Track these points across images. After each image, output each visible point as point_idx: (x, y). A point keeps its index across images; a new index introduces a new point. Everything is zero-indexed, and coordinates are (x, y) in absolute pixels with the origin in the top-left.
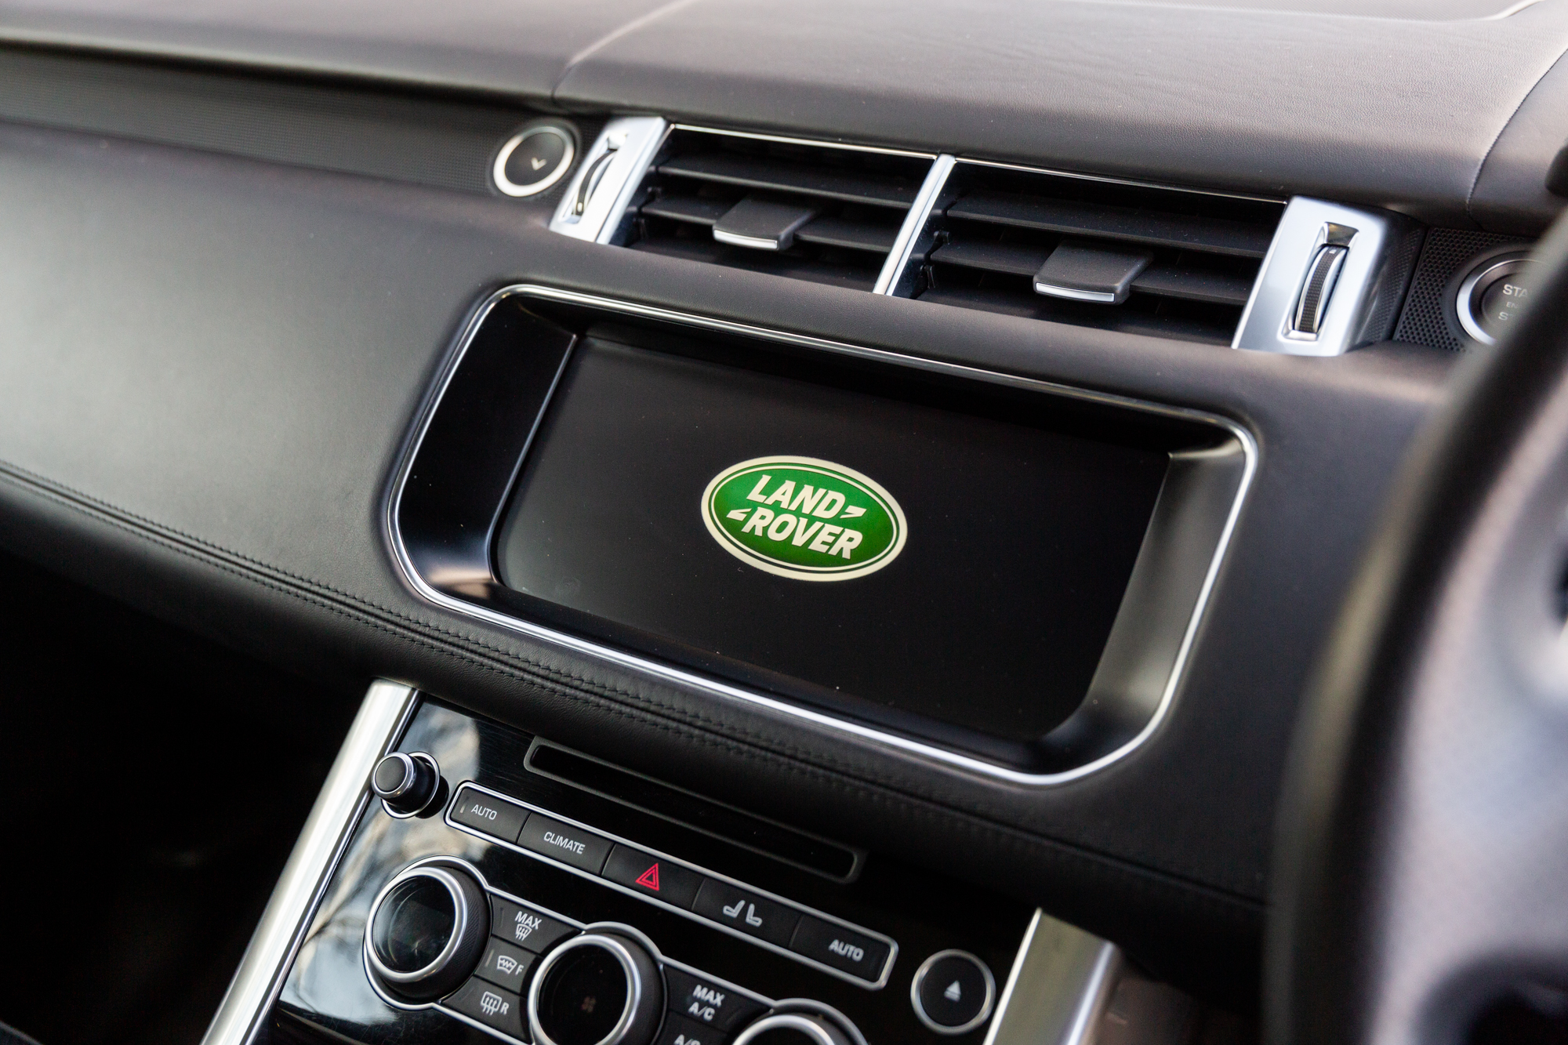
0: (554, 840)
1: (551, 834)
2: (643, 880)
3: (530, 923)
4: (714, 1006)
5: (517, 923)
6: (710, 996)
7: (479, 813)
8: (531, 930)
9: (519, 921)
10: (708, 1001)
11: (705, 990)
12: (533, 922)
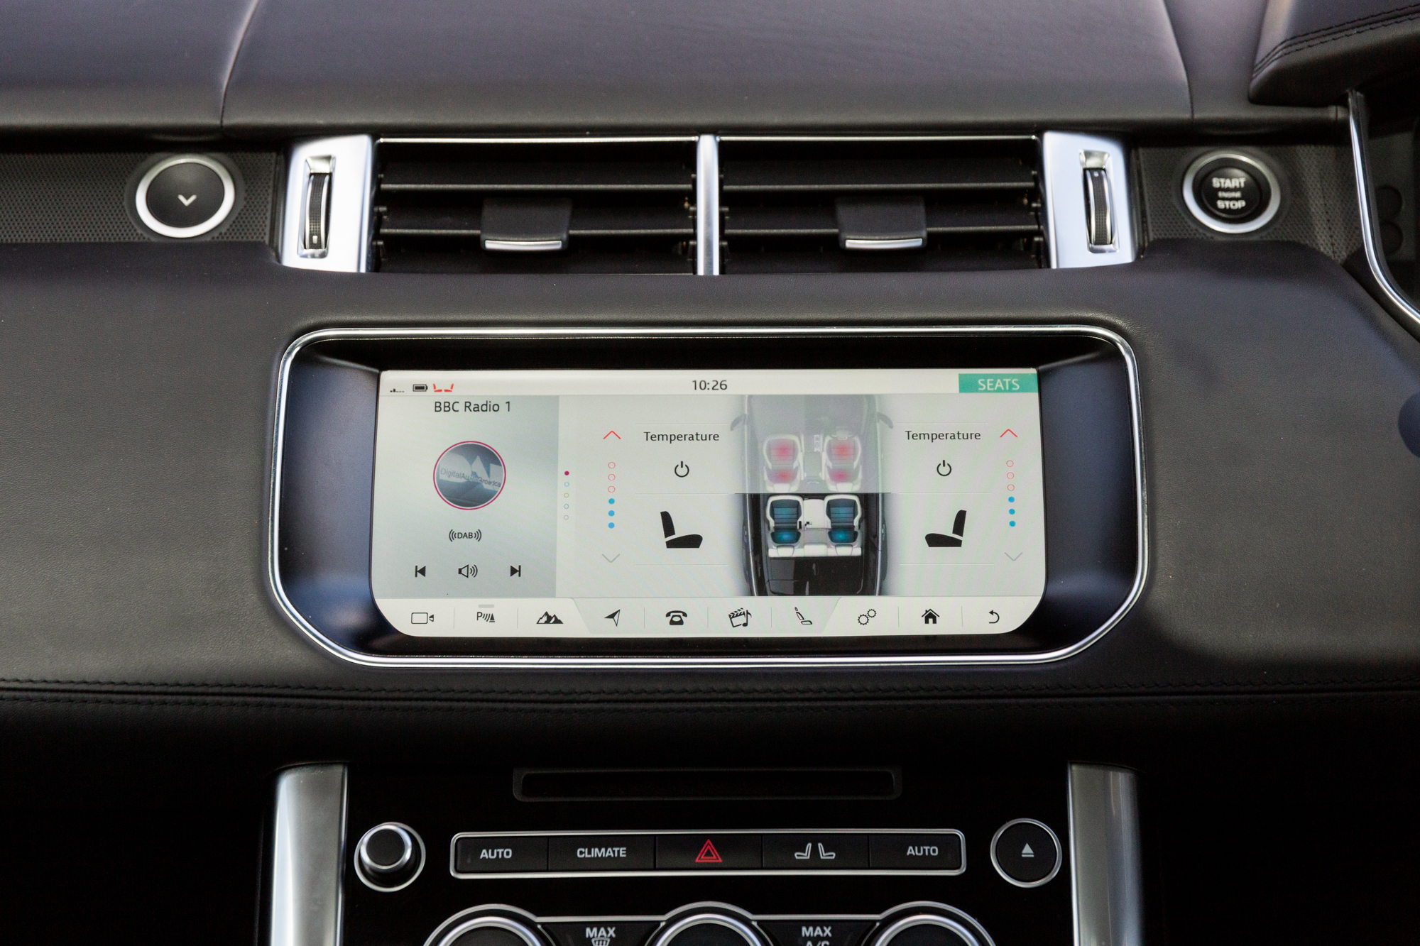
0: (590, 853)
1: (583, 850)
2: (702, 857)
3: (604, 934)
4: (827, 938)
5: (590, 939)
6: (818, 931)
7: (491, 857)
8: (609, 940)
9: (591, 936)
10: (818, 936)
11: (811, 929)
12: (607, 932)
